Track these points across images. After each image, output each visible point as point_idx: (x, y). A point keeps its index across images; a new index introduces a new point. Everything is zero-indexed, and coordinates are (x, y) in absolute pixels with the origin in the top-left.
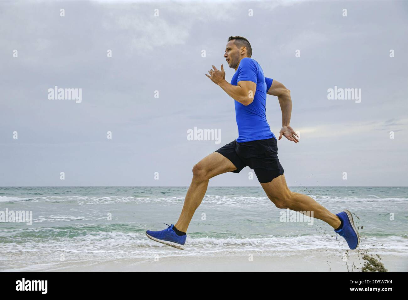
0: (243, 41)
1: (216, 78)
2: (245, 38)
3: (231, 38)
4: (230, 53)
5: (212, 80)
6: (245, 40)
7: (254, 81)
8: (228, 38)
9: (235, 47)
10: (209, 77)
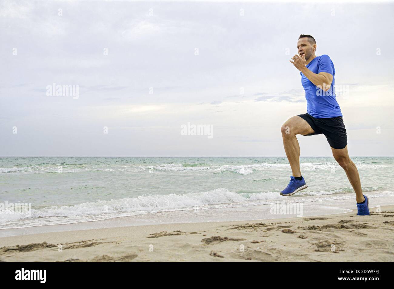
0: (312, 38)
1: (299, 65)
2: (312, 36)
3: (302, 36)
4: (304, 48)
5: (295, 65)
6: (313, 37)
7: (331, 74)
8: (299, 36)
9: (309, 44)
10: (292, 62)
